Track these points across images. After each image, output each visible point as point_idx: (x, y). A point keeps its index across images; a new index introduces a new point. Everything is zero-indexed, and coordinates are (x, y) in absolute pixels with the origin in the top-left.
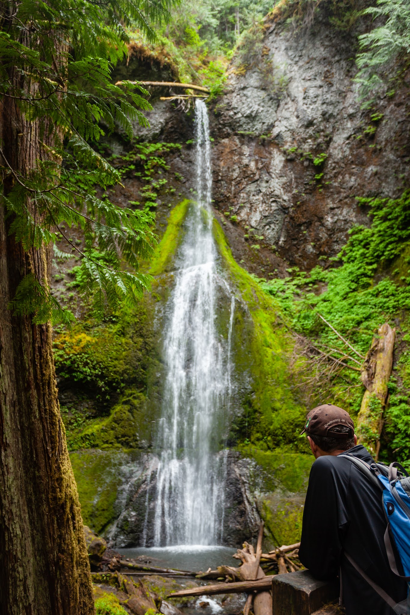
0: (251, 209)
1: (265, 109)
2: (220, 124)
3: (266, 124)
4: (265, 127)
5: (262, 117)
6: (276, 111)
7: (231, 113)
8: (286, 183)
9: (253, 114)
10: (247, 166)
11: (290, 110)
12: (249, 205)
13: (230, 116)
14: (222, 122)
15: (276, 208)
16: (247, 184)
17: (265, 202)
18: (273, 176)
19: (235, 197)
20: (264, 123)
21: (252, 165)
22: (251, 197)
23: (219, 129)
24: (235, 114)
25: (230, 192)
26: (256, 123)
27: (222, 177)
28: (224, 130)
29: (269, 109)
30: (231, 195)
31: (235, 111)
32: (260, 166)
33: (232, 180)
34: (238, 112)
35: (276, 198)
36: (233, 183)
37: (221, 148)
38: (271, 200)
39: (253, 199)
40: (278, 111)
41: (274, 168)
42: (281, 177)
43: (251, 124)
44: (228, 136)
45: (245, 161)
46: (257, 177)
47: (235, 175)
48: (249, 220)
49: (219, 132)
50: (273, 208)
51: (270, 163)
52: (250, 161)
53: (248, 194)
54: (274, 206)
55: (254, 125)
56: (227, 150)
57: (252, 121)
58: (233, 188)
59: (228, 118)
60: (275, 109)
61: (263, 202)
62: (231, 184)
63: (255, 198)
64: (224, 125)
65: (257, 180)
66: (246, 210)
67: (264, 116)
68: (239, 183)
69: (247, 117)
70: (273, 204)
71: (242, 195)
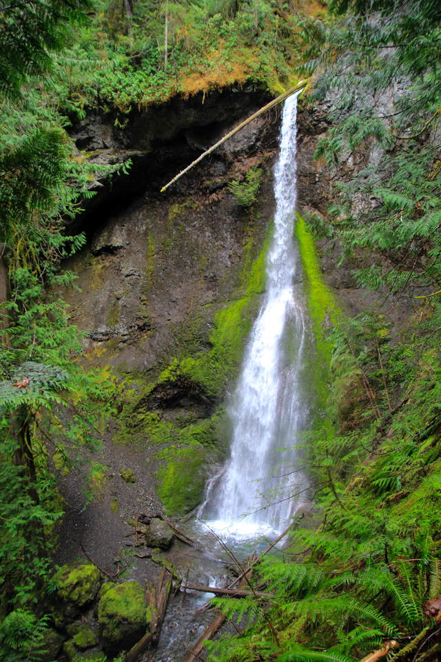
0: (350, 208)
2: (315, 120)
5: (358, 105)
6: (374, 96)
7: (325, 107)
10: (345, 163)
12: (348, 204)
13: (323, 111)
14: (316, 118)
15: (376, 205)
17: (364, 200)
19: (334, 198)
20: (361, 111)
21: (351, 160)
23: (314, 125)
24: (329, 107)
25: (329, 193)
27: (319, 178)
28: (320, 125)
30: (330, 196)
31: (328, 105)
32: (358, 160)
33: (330, 180)
34: (332, 105)
36: (331, 183)
38: (370, 197)
39: (353, 197)
40: (376, 96)
41: (372, 162)
42: (380, 171)
44: (325, 130)
45: (343, 157)
46: (355, 173)
47: (333, 174)
49: (315, 128)
50: (373, 205)
51: (369, 156)
59: (321, 113)
60: (372, 94)
61: (363, 200)
64: (319, 121)
70: (373, 202)
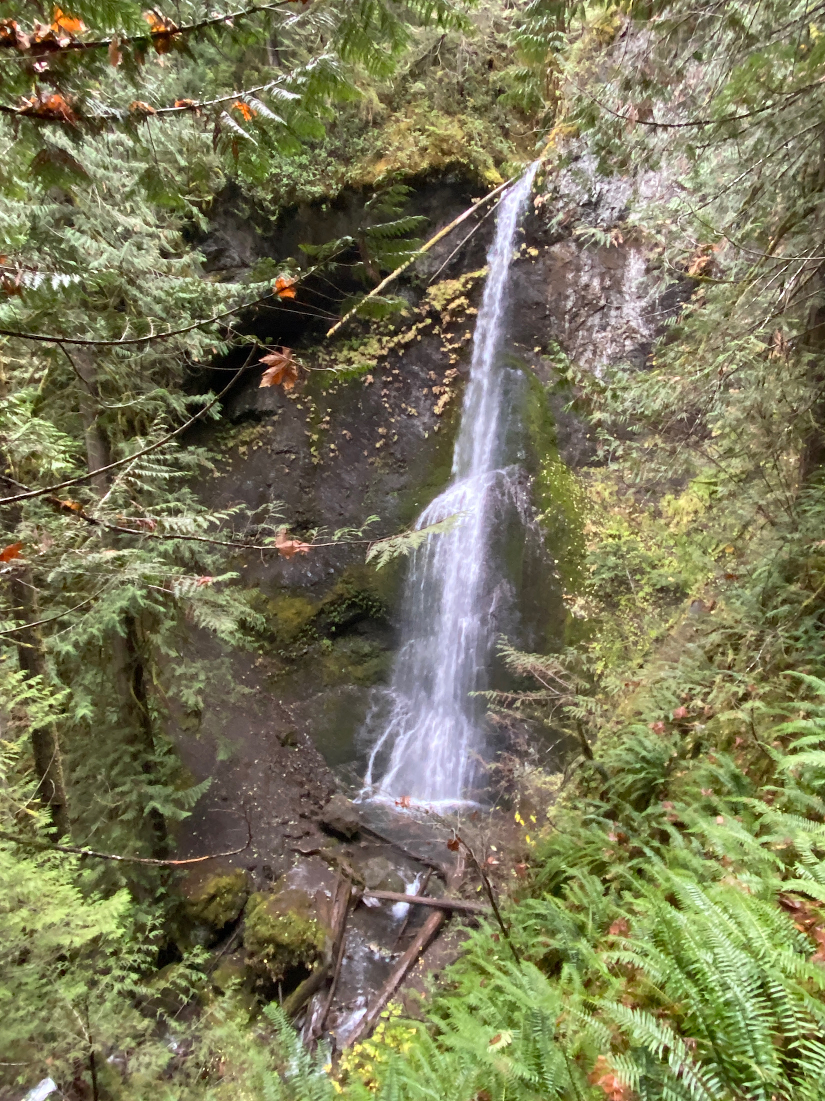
0: (594, 353)
1: (613, 187)
3: (617, 210)
4: (616, 214)
5: (609, 200)
6: (632, 185)
8: (646, 308)
9: (594, 200)
10: (587, 287)
11: (652, 183)
12: (591, 347)
15: (632, 348)
16: (588, 316)
17: (615, 340)
18: (627, 298)
19: (571, 338)
20: (613, 209)
21: (596, 283)
22: (594, 335)
25: (563, 332)
26: (600, 211)
27: (549, 310)
29: (619, 184)
31: (566, 200)
32: (608, 283)
33: (566, 313)
34: (571, 201)
35: (631, 332)
36: (567, 317)
37: (548, 262)
38: (624, 336)
39: (597, 336)
41: (627, 284)
42: (639, 297)
43: (593, 215)
44: (559, 239)
45: (584, 279)
46: (603, 302)
47: (569, 304)
48: (592, 369)
50: (627, 348)
51: (623, 276)
52: (592, 277)
53: (590, 329)
54: (629, 345)
55: (599, 215)
56: (559, 264)
57: (595, 210)
58: (567, 325)
61: (613, 341)
62: (564, 319)
63: (600, 336)
65: (603, 308)
66: (588, 354)
67: (613, 197)
68: (576, 315)
69: (584, 205)
70: (628, 342)
71: (581, 333)
